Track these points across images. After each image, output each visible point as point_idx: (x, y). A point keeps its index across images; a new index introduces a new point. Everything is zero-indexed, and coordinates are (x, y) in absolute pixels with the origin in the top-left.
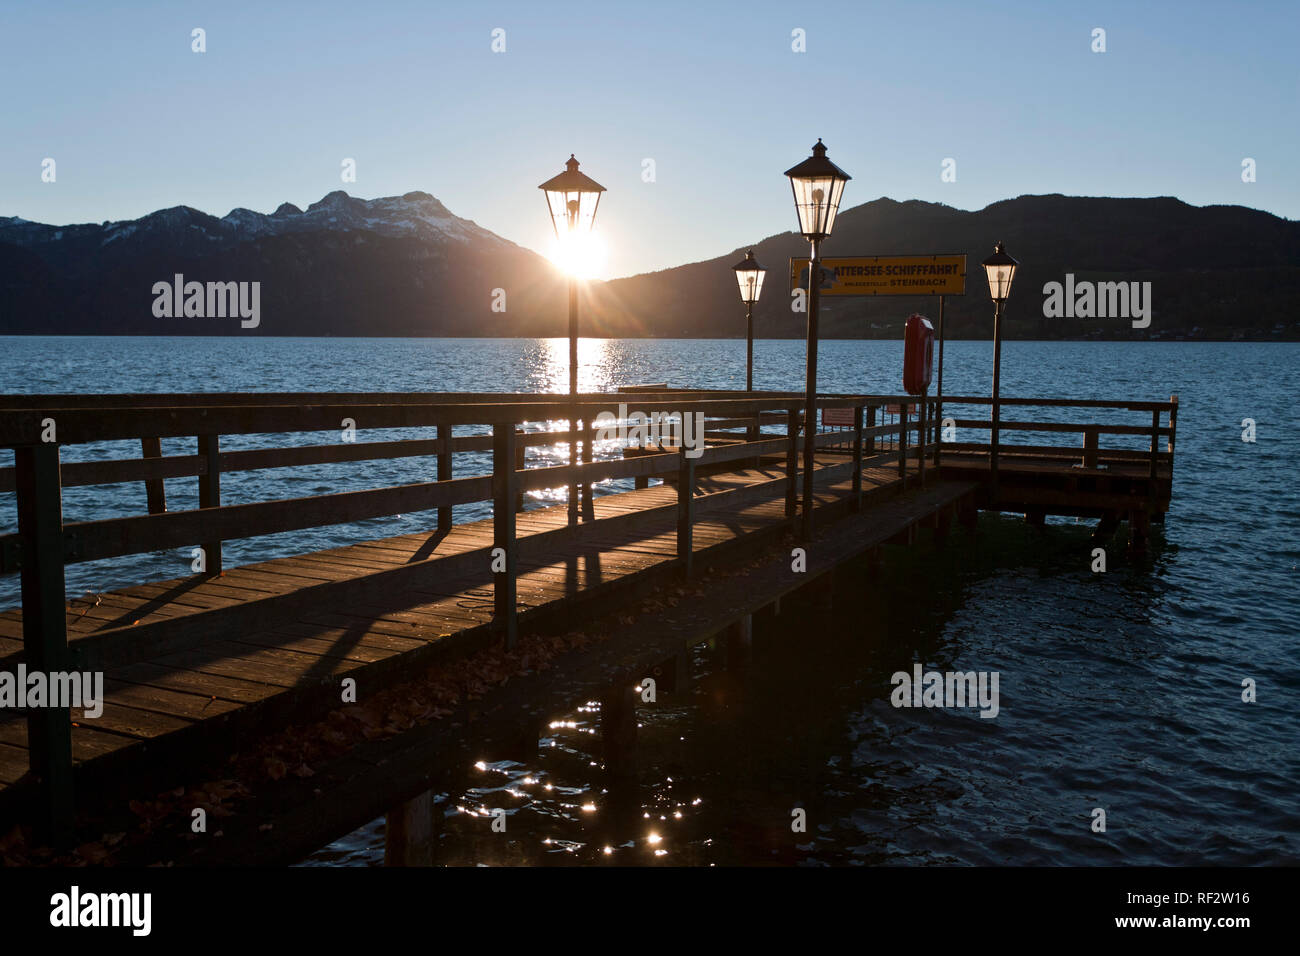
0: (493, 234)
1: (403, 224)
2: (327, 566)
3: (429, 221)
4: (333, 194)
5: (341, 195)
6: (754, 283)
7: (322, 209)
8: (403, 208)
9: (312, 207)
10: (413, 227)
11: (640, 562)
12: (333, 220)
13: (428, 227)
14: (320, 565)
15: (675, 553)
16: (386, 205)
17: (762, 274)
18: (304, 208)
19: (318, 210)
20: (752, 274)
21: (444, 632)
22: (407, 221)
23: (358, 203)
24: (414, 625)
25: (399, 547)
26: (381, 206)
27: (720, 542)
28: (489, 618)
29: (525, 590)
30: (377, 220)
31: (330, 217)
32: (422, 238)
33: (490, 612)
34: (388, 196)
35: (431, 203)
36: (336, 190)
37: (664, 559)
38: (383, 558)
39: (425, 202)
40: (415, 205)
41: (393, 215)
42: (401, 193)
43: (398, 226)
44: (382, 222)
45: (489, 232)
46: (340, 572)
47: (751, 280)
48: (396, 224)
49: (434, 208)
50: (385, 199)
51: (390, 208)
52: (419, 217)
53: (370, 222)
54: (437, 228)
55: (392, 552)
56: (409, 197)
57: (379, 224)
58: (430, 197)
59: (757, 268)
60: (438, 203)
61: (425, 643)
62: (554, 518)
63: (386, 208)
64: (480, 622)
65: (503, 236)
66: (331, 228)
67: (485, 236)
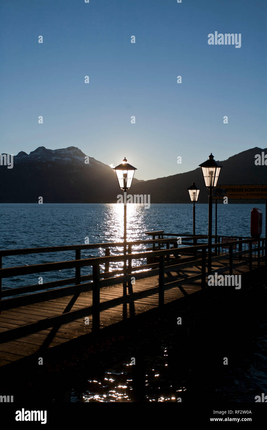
0: (101, 163)
1: (66, 159)
2: (36, 309)
3: (76, 158)
4: (40, 148)
5: (43, 148)
6: (195, 194)
7: (35, 154)
8: (67, 153)
9: (31, 153)
10: (70, 160)
11: (145, 308)
12: (39, 158)
13: (76, 160)
14: (35, 309)
15: (158, 304)
16: (60, 152)
17: (198, 191)
18: (28, 153)
19: (34, 154)
20: (195, 191)
21: (75, 336)
22: (68, 158)
23: (49, 151)
24: (65, 333)
25: (61, 302)
26: (58, 152)
27: (175, 299)
28: (90, 331)
29: (104, 320)
30: (56, 158)
31: (39, 157)
32: (74, 164)
33: (91, 329)
34: (61, 148)
35: (78, 151)
36: (41, 146)
37: (154, 307)
38: (56, 306)
39: (75, 150)
40: (71, 152)
41: (62, 156)
42: (66, 147)
43: (64, 160)
44: (58, 158)
45: (100, 162)
46: (41, 312)
47: (194, 193)
48: (63, 159)
49: (78, 153)
50: (59, 149)
51: (61, 153)
52: (72, 156)
53: (54, 158)
54: (80, 161)
55: (59, 304)
56: (69, 149)
57: (57, 159)
58: (77, 148)
59: (196, 189)
60: (80, 151)
61: (68, 340)
62: (117, 289)
63: (60, 153)
64: (88, 332)
65: (105, 164)
66: (38, 161)
67: (98, 163)
